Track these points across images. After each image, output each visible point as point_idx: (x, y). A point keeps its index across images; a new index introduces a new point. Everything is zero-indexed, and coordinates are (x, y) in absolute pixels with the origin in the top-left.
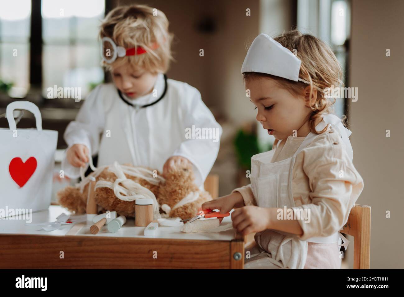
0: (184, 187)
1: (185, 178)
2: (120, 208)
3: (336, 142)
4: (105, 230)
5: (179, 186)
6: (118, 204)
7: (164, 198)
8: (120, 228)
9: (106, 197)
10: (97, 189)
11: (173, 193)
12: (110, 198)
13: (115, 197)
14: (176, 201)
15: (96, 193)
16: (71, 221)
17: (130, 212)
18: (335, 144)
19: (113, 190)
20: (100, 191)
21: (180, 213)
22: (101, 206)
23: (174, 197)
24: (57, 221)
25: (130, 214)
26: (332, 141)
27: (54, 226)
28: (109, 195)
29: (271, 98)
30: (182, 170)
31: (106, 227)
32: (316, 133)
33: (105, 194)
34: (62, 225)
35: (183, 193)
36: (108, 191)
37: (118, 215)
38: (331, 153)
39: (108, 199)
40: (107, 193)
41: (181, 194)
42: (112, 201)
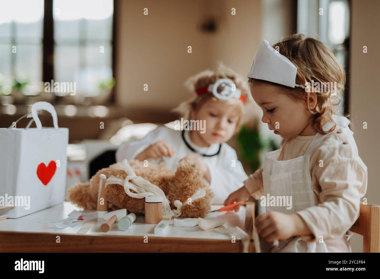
0: (194, 183)
1: (195, 174)
2: (131, 204)
3: (345, 142)
4: (115, 228)
5: (190, 182)
6: (129, 200)
7: (174, 194)
8: (130, 226)
9: (116, 194)
10: (107, 186)
11: (184, 189)
12: (121, 194)
13: (125, 193)
14: (187, 197)
15: (107, 189)
16: (82, 218)
17: (140, 208)
18: (344, 143)
19: (124, 187)
20: (111, 188)
21: (192, 210)
22: (111, 203)
23: (185, 193)
24: (68, 218)
25: (140, 210)
26: (341, 140)
27: (66, 223)
28: (120, 192)
29: (272, 103)
30: (191, 167)
31: (116, 224)
32: (323, 133)
33: (116, 190)
34: (73, 222)
35: (194, 189)
36: (119, 188)
37: (128, 213)
38: (342, 152)
39: (119, 195)
40: (117, 190)
41: (192, 190)
42: (123, 198)
